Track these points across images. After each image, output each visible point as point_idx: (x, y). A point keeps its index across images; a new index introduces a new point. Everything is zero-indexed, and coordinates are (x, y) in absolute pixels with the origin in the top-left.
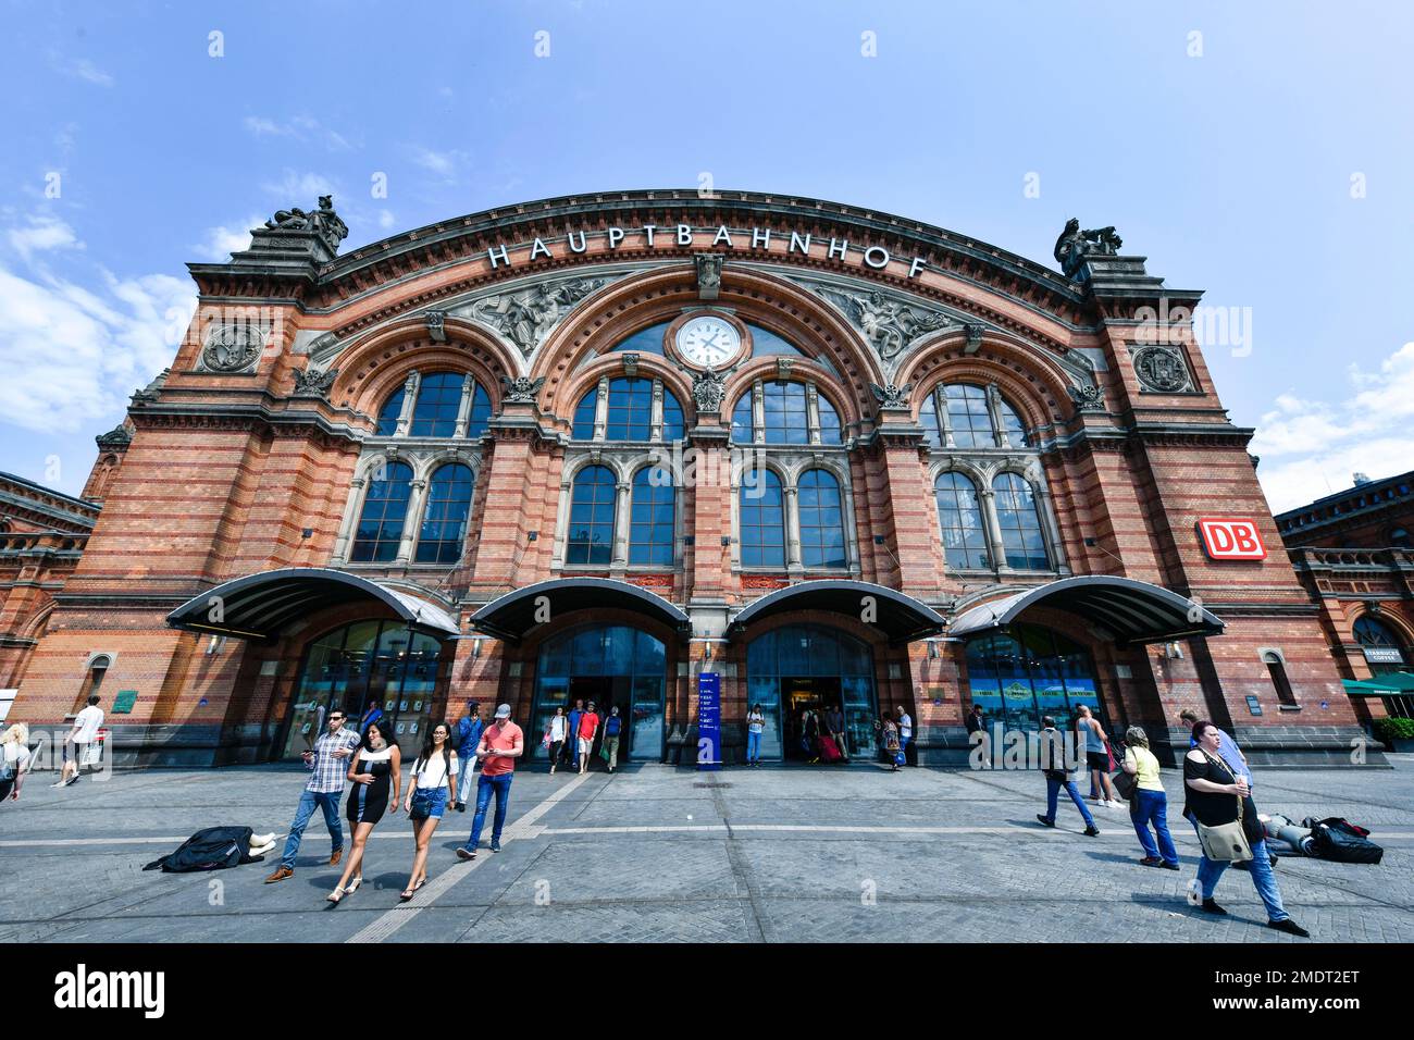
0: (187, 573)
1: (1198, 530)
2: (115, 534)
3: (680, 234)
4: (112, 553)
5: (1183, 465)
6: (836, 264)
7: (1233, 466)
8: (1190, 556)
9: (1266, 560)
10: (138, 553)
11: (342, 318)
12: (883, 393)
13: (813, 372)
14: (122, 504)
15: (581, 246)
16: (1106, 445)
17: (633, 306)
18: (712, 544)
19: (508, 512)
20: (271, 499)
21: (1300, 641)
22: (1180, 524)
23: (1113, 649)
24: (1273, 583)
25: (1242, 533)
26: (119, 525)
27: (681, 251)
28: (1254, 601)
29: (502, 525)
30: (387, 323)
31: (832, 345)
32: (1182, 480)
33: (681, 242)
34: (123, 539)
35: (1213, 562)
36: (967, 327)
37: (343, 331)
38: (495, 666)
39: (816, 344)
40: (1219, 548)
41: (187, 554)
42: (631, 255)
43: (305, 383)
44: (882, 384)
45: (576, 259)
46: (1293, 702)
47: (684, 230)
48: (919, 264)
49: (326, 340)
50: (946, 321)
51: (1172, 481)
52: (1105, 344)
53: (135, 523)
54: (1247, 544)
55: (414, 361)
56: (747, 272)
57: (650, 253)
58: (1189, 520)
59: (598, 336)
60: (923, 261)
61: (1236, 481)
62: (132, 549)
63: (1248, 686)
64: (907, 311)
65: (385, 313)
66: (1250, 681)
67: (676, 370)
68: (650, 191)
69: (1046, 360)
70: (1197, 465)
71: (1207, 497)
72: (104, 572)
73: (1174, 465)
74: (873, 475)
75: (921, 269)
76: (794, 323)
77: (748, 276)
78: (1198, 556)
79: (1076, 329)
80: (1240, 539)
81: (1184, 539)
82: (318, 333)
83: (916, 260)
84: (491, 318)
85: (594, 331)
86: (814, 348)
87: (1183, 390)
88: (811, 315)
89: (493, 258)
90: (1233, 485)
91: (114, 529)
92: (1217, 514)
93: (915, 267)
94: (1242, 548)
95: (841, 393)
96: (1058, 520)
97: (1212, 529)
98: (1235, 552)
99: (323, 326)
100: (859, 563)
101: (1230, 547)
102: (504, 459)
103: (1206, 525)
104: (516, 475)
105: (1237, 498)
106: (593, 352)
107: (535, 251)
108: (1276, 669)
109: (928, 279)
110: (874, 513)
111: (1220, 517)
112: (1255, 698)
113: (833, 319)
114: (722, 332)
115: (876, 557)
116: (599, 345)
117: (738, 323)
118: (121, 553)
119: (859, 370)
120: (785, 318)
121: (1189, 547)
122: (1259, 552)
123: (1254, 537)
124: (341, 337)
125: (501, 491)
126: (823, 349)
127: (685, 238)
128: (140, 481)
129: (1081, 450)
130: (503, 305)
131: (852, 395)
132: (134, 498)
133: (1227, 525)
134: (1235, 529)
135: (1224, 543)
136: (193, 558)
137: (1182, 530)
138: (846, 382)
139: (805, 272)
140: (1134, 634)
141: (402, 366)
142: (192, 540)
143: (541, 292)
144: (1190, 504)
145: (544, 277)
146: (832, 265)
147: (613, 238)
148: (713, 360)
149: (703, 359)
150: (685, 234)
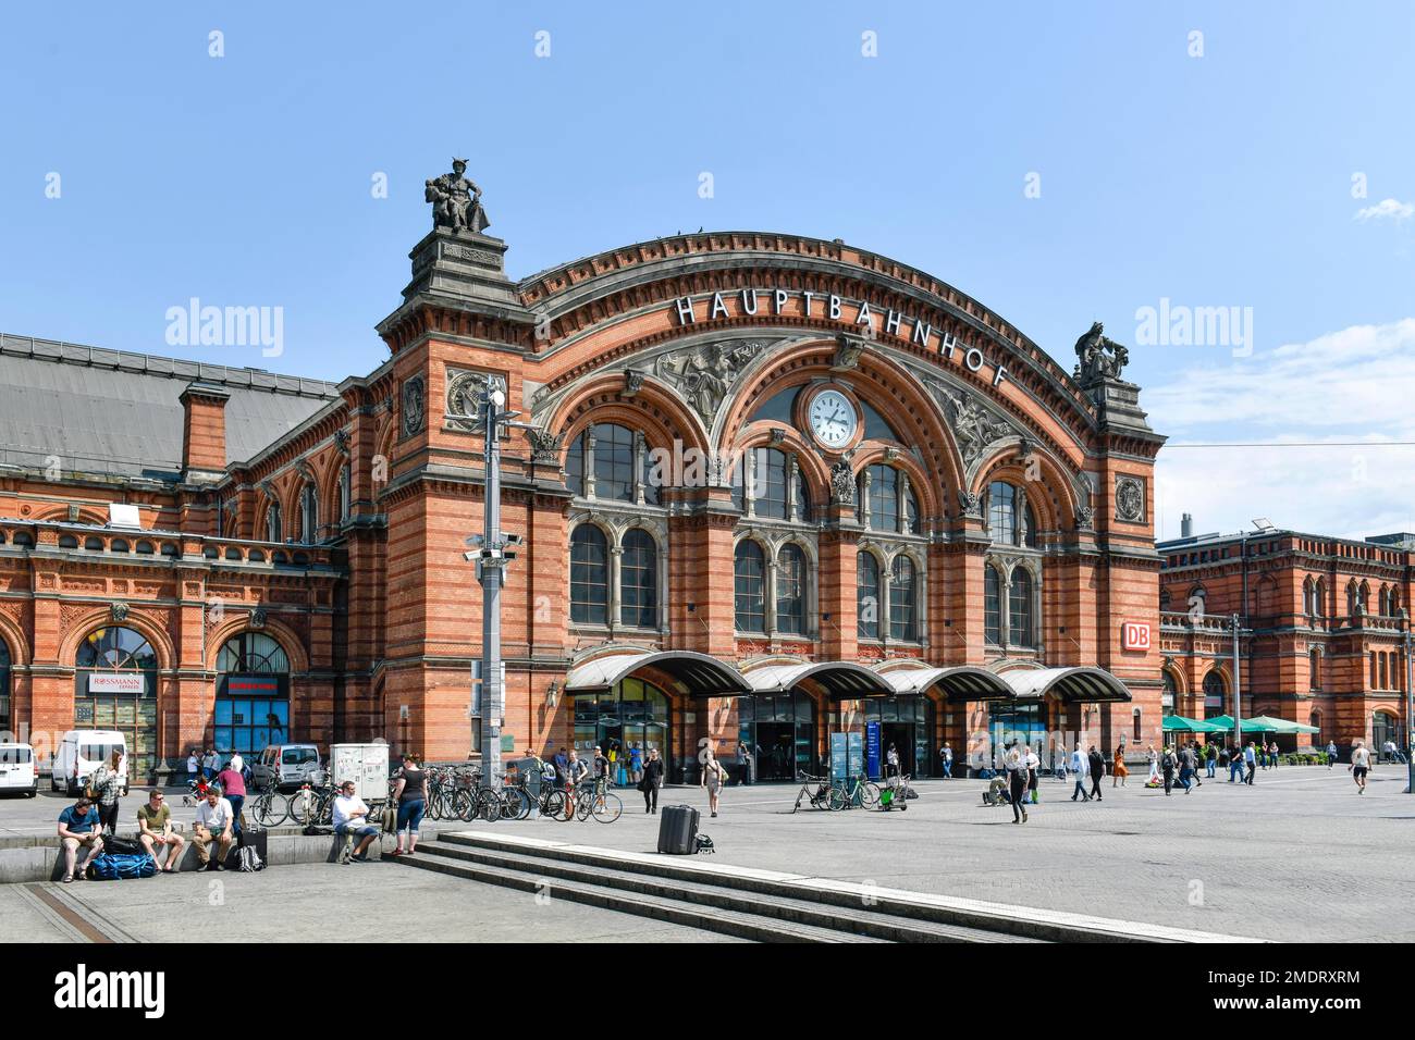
0: (514, 640)
1: (1123, 629)
2: (446, 602)
3: (833, 306)
4: (449, 619)
5: (1127, 580)
6: (942, 360)
7: (1149, 582)
8: (1115, 647)
9: (1149, 652)
10: (470, 620)
11: (554, 367)
12: (965, 500)
13: (909, 463)
14: (442, 572)
15: (752, 308)
16: (1087, 560)
18: (852, 624)
19: (725, 593)
20: (546, 571)
21: (1150, 702)
22: (1116, 622)
23: (1060, 704)
24: (1148, 666)
25: (1143, 632)
26: (445, 594)
27: (827, 324)
28: (1138, 677)
29: (723, 604)
31: (927, 440)
32: (1122, 592)
34: (455, 607)
35: (1125, 652)
36: (1023, 441)
37: (556, 383)
38: (734, 717)
39: (913, 434)
40: (1130, 643)
41: (512, 622)
42: (788, 321)
43: (543, 448)
44: (964, 488)
46: (1139, 738)
47: (836, 302)
48: (1003, 373)
49: (544, 393)
50: (1009, 430)
51: (1117, 592)
52: (1103, 471)
53: (459, 591)
54: (1144, 640)
56: (877, 356)
57: (803, 321)
58: (1120, 621)
59: (753, 405)
60: (1005, 369)
61: (1148, 594)
62: (465, 616)
63: (1123, 729)
64: (984, 415)
65: (589, 365)
66: (1124, 726)
67: (809, 447)
68: (801, 238)
69: (1065, 478)
70: (1132, 581)
71: (1132, 605)
72: (449, 637)
73: (1122, 580)
74: (948, 569)
75: (1003, 378)
76: (899, 410)
77: (877, 360)
78: (1119, 647)
79: (1089, 453)
80: (1141, 636)
81: (1115, 635)
82: (536, 386)
83: (1001, 367)
84: (675, 380)
85: (752, 401)
86: (911, 438)
87: (1136, 519)
88: (916, 407)
89: (682, 312)
90: (1146, 597)
91: (444, 597)
92: (1132, 617)
93: (999, 376)
94: (1141, 643)
95: (927, 487)
96: (1044, 610)
97: (1130, 628)
98: (1137, 645)
99: (540, 376)
100: (929, 639)
101: (1135, 642)
102: (716, 543)
103: (1128, 626)
104: (726, 559)
105: (1146, 606)
106: (744, 421)
107: (716, 309)
108: (1137, 719)
109: (1007, 388)
110: (945, 601)
111: (1134, 620)
112: (1124, 736)
113: (936, 419)
114: (841, 408)
115: (945, 637)
117: (857, 403)
118: (456, 620)
119: (946, 469)
120: (892, 402)
121: (1116, 640)
122: (1147, 646)
123: (1148, 636)
124: (552, 389)
125: (719, 573)
126: (917, 440)
127: (836, 312)
128: (449, 550)
129: (1074, 560)
130: (678, 362)
131: (935, 490)
132: (449, 567)
133: (1137, 626)
134: (1141, 629)
135: (1133, 640)
136: (518, 627)
137: (1115, 628)
138: (932, 477)
139: (919, 362)
140: (1076, 696)
142: (510, 610)
143: (712, 353)
144: (1124, 609)
145: (715, 334)
146: (940, 359)
147: (777, 304)
148: (834, 438)
149: (827, 437)
150: (836, 307)
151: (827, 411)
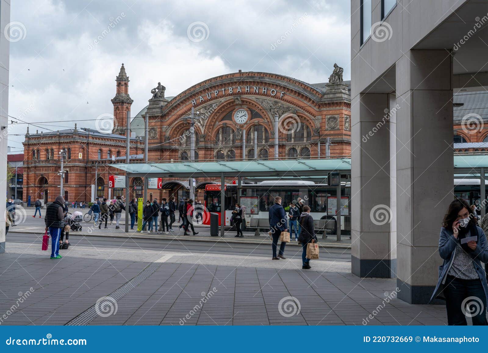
3: (230, 90)
11: (169, 122)
12: (272, 133)
13: (263, 124)
15: (210, 97)
17: (224, 109)
27: (232, 94)
30: (176, 122)
33: (230, 93)
37: (170, 125)
42: (221, 97)
44: (273, 129)
45: (209, 100)
47: (231, 89)
48: (283, 94)
49: (167, 127)
50: (291, 108)
55: (183, 128)
56: (246, 98)
57: (224, 96)
59: (217, 118)
60: (284, 93)
65: (175, 120)
75: (283, 95)
76: (258, 110)
77: (246, 100)
83: (282, 92)
85: (216, 117)
87: (337, 128)
89: (193, 103)
93: (282, 95)
99: (166, 124)
106: (217, 122)
107: (201, 100)
109: (286, 97)
113: (265, 111)
114: (244, 113)
116: (218, 120)
117: (248, 111)
120: (256, 109)
139: (259, 97)
141: (182, 130)
145: (204, 105)
146: (264, 95)
147: (216, 94)
148: (242, 121)
149: (241, 121)
150: (231, 90)
151: (240, 114)
